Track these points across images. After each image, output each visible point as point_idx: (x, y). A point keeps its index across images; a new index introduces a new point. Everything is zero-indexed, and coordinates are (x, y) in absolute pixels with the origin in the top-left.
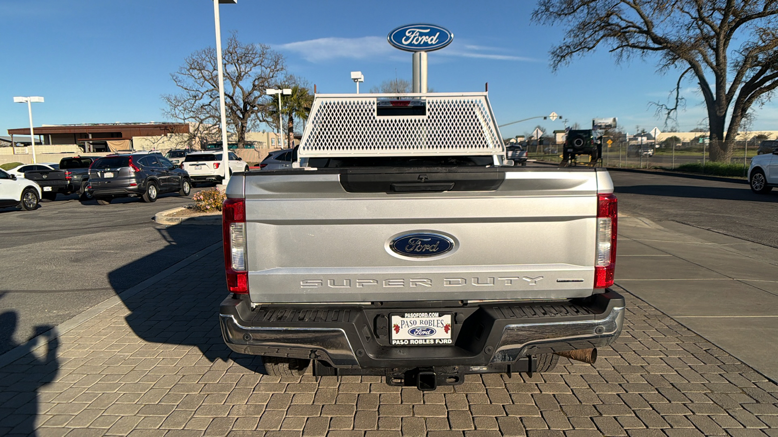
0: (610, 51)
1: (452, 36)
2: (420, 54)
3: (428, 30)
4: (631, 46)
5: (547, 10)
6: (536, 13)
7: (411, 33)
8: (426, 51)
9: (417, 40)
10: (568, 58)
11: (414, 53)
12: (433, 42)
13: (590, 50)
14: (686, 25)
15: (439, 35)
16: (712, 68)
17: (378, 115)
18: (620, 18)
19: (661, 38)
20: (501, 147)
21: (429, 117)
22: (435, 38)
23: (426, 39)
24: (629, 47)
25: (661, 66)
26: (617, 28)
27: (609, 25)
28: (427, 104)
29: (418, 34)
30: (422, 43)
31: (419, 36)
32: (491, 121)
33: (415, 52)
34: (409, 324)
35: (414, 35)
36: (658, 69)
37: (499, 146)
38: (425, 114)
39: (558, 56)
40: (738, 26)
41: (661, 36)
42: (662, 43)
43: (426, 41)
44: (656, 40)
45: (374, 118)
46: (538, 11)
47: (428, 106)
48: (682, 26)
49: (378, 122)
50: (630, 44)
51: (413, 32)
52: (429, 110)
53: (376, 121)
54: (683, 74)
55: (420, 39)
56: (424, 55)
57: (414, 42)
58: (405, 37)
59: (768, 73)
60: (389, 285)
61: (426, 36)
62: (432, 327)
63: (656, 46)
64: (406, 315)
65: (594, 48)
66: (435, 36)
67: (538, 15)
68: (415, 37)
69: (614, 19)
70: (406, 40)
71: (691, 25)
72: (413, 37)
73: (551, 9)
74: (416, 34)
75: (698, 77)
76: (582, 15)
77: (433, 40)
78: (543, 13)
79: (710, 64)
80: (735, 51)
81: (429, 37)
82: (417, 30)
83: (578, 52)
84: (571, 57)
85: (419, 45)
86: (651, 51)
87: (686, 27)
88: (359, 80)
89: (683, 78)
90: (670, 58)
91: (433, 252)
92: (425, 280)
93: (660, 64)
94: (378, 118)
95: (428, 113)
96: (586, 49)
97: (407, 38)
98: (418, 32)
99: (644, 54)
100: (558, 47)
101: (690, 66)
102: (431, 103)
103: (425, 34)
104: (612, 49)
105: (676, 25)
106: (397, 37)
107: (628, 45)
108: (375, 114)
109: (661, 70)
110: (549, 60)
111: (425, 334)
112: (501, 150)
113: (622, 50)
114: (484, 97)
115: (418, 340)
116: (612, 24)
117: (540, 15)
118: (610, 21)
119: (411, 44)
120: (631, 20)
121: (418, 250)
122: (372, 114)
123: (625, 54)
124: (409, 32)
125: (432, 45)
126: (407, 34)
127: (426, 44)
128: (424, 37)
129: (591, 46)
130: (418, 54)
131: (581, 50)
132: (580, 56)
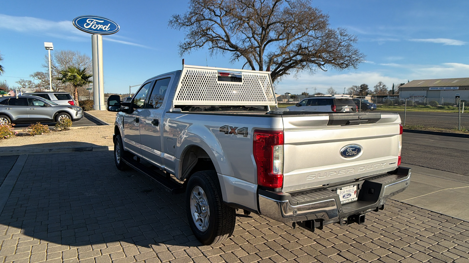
0: (209, 49)
1: (119, 27)
2: (97, 36)
3: (103, 21)
4: (219, 48)
5: (177, 21)
6: (171, 22)
7: (90, 21)
8: (101, 35)
9: (95, 27)
10: (189, 50)
11: (92, 34)
12: (106, 29)
13: (200, 47)
14: (242, 40)
15: (110, 25)
16: (258, 63)
17: (218, 80)
18: (213, 32)
19: (235, 45)
20: (275, 101)
21: (243, 83)
22: (107, 27)
23: (101, 27)
24: (218, 48)
25: (232, 59)
26: (211, 37)
27: (207, 34)
28: (242, 76)
29: (95, 23)
30: (98, 29)
31: (96, 24)
32: (271, 87)
33: (94, 34)
34: (343, 193)
35: (93, 23)
36: (230, 61)
37: (274, 101)
38: (241, 82)
39: (183, 48)
40: (267, 44)
41: (235, 44)
42: (235, 48)
43: (101, 28)
44: (232, 46)
45: (216, 82)
46: (172, 21)
47: (243, 77)
48: (240, 40)
49: (218, 85)
50: (219, 47)
51: (92, 21)
52: (243, 79)
53: (217, 84)
54: (245, 65)
55: (97, 26)
56: (100, 37)
57: (93, 27)
58: (86, 24)
59: (281, 68)
60: (340, 173)
61: (101, 25)
62: (350, 193)
63: (232, 49)
64: (343, 188)
65: (203, 47)
66: (107, 26)
67: (172, 23)
68: (93, 24)
69: (210, 32)
70: (87, 25)
71: (244, 40)
72: (91, 24)
73: (179, 21)
74: (94, 22)
75: (252, 67)
76: (195, 27)
77: (107, 28)
78: (175, 22)
79: (257, 61)
80: (265, 56)
81: (103, 26)
82: (95, 20)
83: (194, 47)
84: (190, 50)
85: (96, 30)
86: (229, 51)
87: (242, 41)
88: (50, 48)
89: (244, 67)
90: (236, 56)
91: (355, 155)
92: (352, 169)
93: (231, 59)
94: (218, 82)
95: (243, 81)
96: (198, 47)
97: (88, 25)
98: (96, 21)
99: (224, 52)
100: (183, 43)
101: (247, 61)
102: (244, 76)
103: (101, 24)
104: (210, 48)
105: (238, 39)
106: (80, 23)
107: (218, 47)
108: (217, 80)
109: (232, 61)
110: (178, 50)
111: (348, 197)
112: (275, 103)
113: (213, 49)
114: (268, 74)
115: (346, 200)
116: (209, 34)
117: (173, 23)
118: (208, 33)
119: (90, 28)
120: (218, 34)
121: (351, 154)
122: (215, 80)
123: (215, 52)
124: (89, 21)
125: (105, 31)
126: (87, 21)
127: (101, 30)
128: (99, 25)
129: (201, 45)
130: (95, 36)
131: (196, 46)
132: (195, 50)
